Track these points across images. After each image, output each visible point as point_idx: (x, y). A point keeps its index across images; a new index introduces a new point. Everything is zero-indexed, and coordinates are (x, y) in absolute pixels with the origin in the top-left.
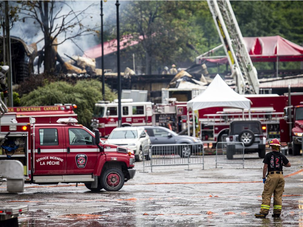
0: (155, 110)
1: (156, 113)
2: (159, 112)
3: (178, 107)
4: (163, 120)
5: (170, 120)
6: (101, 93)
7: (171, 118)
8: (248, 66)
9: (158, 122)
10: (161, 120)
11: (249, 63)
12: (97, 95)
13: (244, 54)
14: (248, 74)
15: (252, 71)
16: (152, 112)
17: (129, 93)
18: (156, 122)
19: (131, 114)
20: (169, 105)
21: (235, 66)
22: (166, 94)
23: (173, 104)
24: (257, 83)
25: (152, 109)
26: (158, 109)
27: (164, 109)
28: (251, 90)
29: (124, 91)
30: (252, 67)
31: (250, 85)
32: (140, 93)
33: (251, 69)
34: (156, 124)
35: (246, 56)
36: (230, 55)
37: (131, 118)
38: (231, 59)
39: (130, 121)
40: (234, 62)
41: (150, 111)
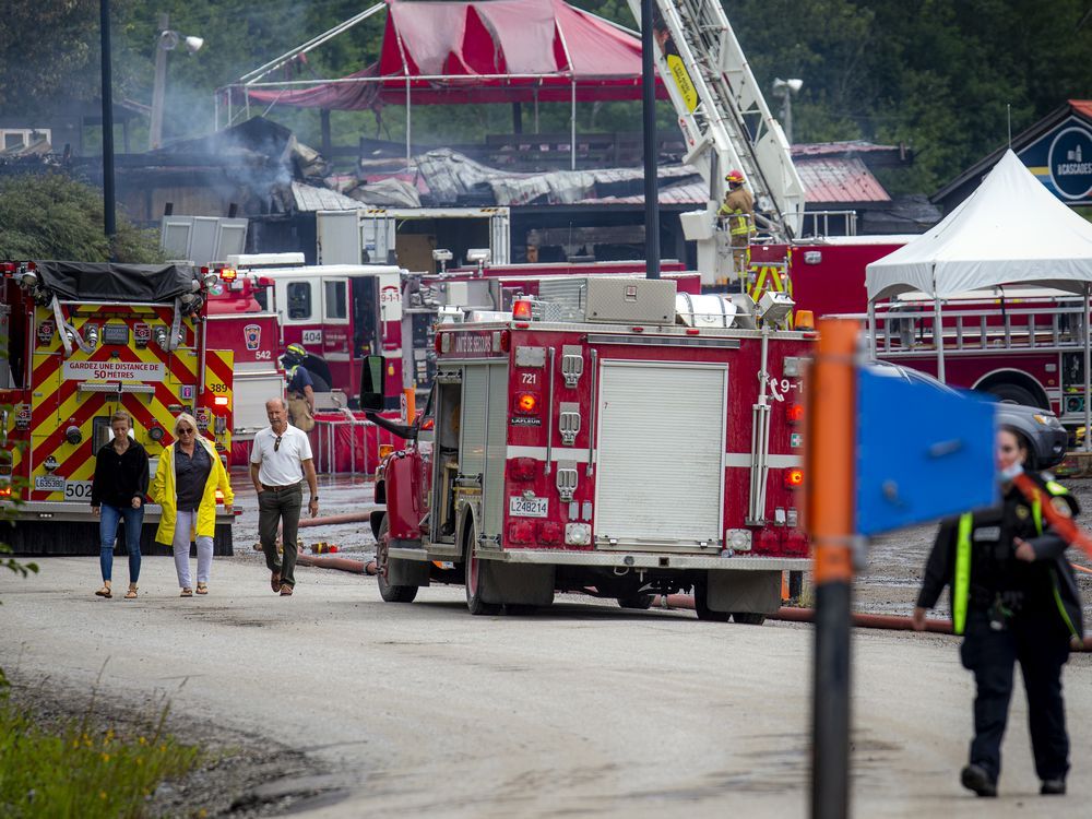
0: (410, 300)
1: (417, 310)
2: (430, 306)
3: (506, 284)
6: (98, 232)
8: (745, 116)
9: (424, 346)
11: (755, 106)
12: (89, 240)
13: (727, 70)
14: (749, 152)
15: (767, 137)
16: (403, 305)
17: (188, 227)
18: (416, 346)
19: (319, 313)
20: (464, 278)
21: (700, 119)
22: (381, 232)
23: (481, 272)
24: (795, 186)
25: (402, 293)
26: (422, 294)
27: (444, 291)
28: (768, 216)
29: (169, 221)
30: (767, 123)
31: (761, 194)
32: (224, 225)
33: (765, 130)
34: (413, 356)
35: (740, 78)
36: (677, 73)
37: (320, 331)
38: (684, 89)
39: (317, 342)
40: (699, 101)
41: (395, 301)
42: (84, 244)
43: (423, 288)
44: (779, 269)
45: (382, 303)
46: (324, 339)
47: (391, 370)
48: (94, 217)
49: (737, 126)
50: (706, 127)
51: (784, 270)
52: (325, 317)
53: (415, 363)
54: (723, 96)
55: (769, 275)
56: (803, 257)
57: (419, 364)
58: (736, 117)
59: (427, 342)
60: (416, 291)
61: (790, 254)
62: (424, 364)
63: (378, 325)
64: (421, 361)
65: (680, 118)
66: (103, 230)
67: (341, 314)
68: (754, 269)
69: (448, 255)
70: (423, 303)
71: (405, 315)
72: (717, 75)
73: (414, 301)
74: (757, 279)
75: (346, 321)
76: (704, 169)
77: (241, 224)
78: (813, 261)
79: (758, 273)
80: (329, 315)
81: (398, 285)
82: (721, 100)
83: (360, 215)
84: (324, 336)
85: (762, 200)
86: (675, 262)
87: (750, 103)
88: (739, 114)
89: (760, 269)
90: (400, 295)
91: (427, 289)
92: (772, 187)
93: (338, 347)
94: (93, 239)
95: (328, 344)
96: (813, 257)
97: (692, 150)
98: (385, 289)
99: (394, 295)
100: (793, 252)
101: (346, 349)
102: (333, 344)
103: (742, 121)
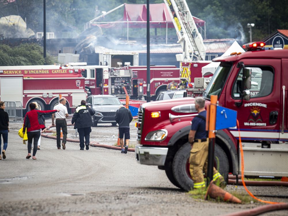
0: (111, 74)
1: (112, 76)
2: (115, 75)
3: (133, 71)
4: (118, 83)
5: (125, 83)
7: (126, 81)
8: (192, 32)
9: (114, 85)
10: (116, 83)
11: (195, 30)
12: (40, 59)
13: (189, 21)
14: (193, 40)
15: (197, 37)
16: (109, 75)
17: (65, 56)
18: (112, 85)
19: (89, 77)
20: (124, 69)
21: (182, 32)
22: (108, 58)
23: (128, 68)
24: (203, 49)
25: (109, 72)
26: (113, 72)
27: (119, 72)
28: (197, 55)
29: (60, 55)
30: (197, 34)
31: (196, 50)
32: (73, 56)
33: (197, 35)
34: (111, 87)
35: (191, 23)
36: (177, 21)
37: (89, 81)
38: (178, 25)
39: (88, 83)
40: (181, 28)
41: (107, 74)
42: (38, 60)
43: (114, 71)
44: (188, 68)
45: (104, 75)
46: (90, 83)
47: (106, 90)
48: (42, 53)
49: (191, 34)
50: (183, 34)
51: (189, 68)
52: (90, 78)
53: (112, 89)
54: (187, 27)
55: (186, 70)
56: (193, 65)
57: (113, 89)
58: (190, 32)
59: (114, 84)
60: (112, 72)
61: (190, 65)
62: (114, 89)
63: (103, 80)
64: (113, 88)
65: (177, 32)
66: (43, 56)
67: (94, 77)
68: (183, 68)
69: (121, 64)
70: (114, 75)
71: (109, 77)
72: (186, 22)
73: (112, 74)
74: (183, 70)
75: (95, 79)
76: (182, 44)
77: (78, 55)
78: (196, 66)
79: (183, 69)
80: (91, 77)
81: (108, 70)
82: (187, 28)
83: (103, 54)
84: (90, 82)
85: (196, 52)
86: (174, 66)
87: (194, 29)
88: (191, 31)
89: (184, 68)
90: (108, 73)
91: (115, 71)
92: (198, 49)
93: (93, 85)
94: (41, 58)
95: (91, 84)
96: (196, 65)
97: (180, 40)
98: (105, 71)
99: (107, 72)
100: (191, 64)
101: (94, 85)
102: (92, 84)
103: (192, 33)
